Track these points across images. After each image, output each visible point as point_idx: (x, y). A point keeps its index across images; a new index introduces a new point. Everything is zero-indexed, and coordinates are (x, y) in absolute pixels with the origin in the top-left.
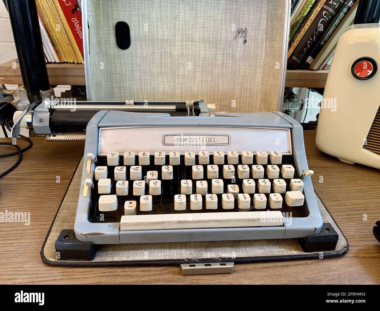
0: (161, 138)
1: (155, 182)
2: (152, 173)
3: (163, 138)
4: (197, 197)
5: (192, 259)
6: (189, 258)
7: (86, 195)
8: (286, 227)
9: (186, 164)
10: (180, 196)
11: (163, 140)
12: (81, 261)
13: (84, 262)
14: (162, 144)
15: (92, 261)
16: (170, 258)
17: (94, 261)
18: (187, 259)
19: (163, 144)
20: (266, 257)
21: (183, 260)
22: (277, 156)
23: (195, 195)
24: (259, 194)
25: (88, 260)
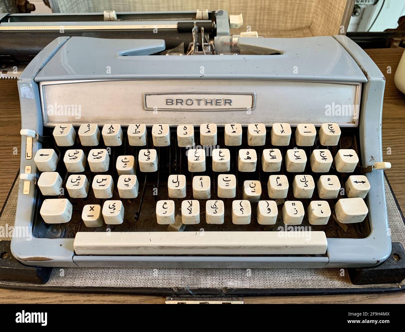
0: (140, 98)
1: (127, 180)
2: (126, 160)
3: (142, 98)
4: (191, 205)
5: (184, 288)
6: (180, 286)
7: (28, 193)
8: (330, 258)
9: (180, 145)
10: (165, 203)
11: (143, 104)
12: (30, 285)
13: (33, 287)
14: (141, 108)
15: (45, 285)
16: (152, 286)
17: (47, 285)
18: (177, 288)
19: (143, 108)
20: (293, 289)
21: (171, 289)
22: (332, 134)
23: (190, 201)
24: (293, 202)
25: (40, 284)
